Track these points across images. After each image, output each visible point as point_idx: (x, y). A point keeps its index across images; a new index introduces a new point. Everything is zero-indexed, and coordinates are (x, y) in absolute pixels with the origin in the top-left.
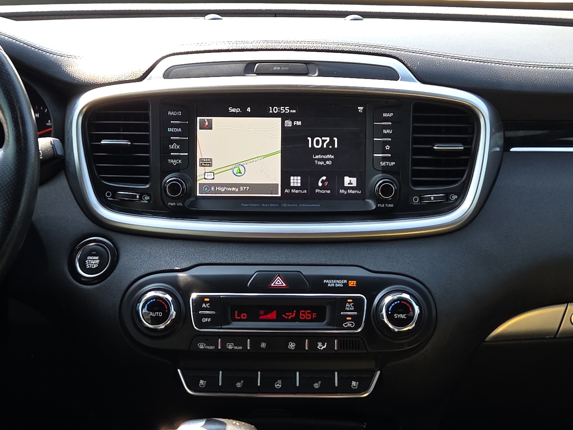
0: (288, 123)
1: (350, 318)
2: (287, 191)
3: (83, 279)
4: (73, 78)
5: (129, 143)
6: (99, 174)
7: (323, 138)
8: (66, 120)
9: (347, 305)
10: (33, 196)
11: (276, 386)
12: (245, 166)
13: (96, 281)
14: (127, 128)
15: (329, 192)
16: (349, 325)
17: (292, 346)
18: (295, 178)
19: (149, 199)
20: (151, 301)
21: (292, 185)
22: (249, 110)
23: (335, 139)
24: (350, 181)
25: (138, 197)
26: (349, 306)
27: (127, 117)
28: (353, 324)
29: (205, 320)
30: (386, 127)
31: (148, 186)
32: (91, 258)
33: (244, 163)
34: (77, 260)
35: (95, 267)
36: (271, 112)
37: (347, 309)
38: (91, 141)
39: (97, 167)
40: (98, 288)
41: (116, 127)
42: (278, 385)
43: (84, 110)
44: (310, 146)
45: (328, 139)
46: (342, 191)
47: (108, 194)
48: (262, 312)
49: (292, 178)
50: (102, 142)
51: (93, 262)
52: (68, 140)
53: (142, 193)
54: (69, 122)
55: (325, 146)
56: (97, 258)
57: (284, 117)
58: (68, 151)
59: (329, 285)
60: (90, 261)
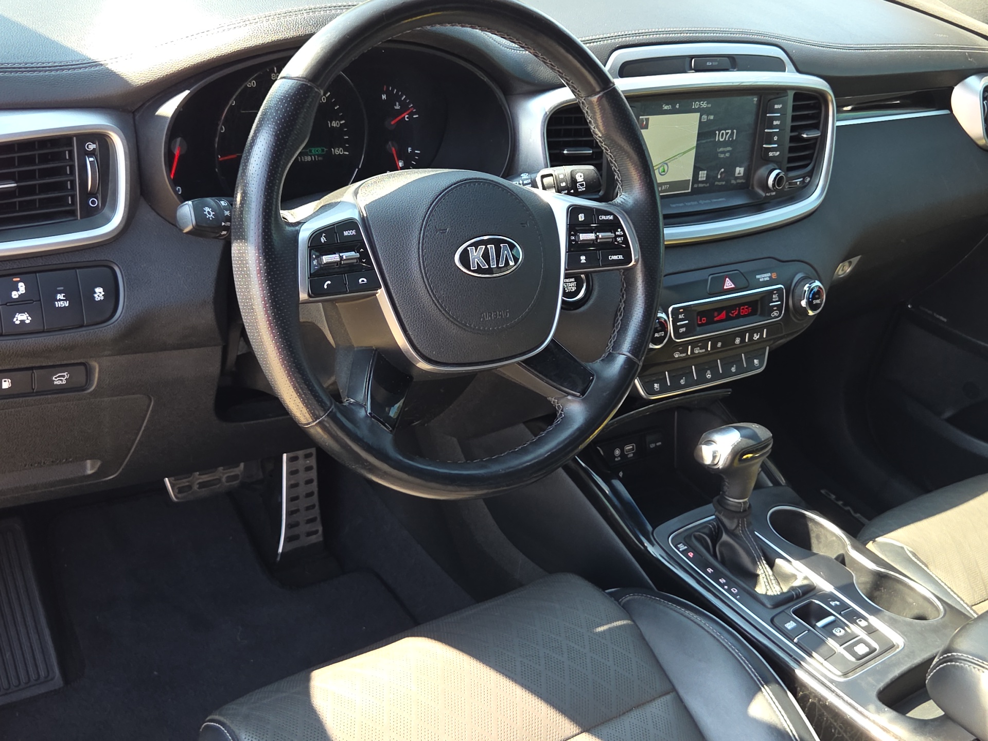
0: (705, 118)
1: (775, 308)
2: (696, 186)
7: (727, 131)
9: (774, 296)
11: (707, 376)
12: (669, 164)
15: (724, 183)
16: (776, 314)
17: (738, 341)
18: (703, 172)
21: (700, 179)
22: (677, 106)
23: (735, 131)
24: (740, 171)
26: (775, 297)
28: (777, 313)
29: (682, 330)
30: (776, 118)
33: (668, 161)
35: (573, 290)
36: (693, 107)
37: (774, 300)
42: (709, 375)
44: (717, 140)
45: (730, 131)
46: (733, 182)
48: (716, 314)
49: (700, 172)
50: (564, 152)
55: (727, 139)
56: (573, 280)
57: (702, 111)
59: (761, 280)
60: (567, 284)
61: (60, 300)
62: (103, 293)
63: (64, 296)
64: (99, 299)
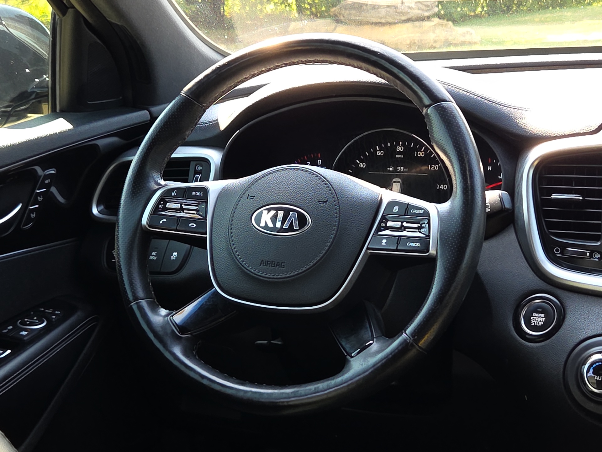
3: (527, 336)
4: (526, 131)
5: (581, 198)
6: (548, 229)
8: (517, 174)
10: (478, 248)
13: (541, 339)
14: (580, 182)
19: (600, 257)
20: (597, 364)
25: (588, 254)
27: (580, 171)
31: (599, 243)
32: (536, 315)
34: (522, 316)
35: (540, 324)
38: (542, 195)
39: (546, 222)
40: (542, 346)
41: (568, 182)
43: (536, 163)
47: (557, 250)
50: (552, 197)
51: (539, 319)
52: (518, 193)
53: (593, 251)
54: (520, 176)
56: (543, 315)
58: (517, 205)
60: (535, 318)
61: (153, 255)
62: (176, 256)
63: (156, 254)
64: (173, 258)
